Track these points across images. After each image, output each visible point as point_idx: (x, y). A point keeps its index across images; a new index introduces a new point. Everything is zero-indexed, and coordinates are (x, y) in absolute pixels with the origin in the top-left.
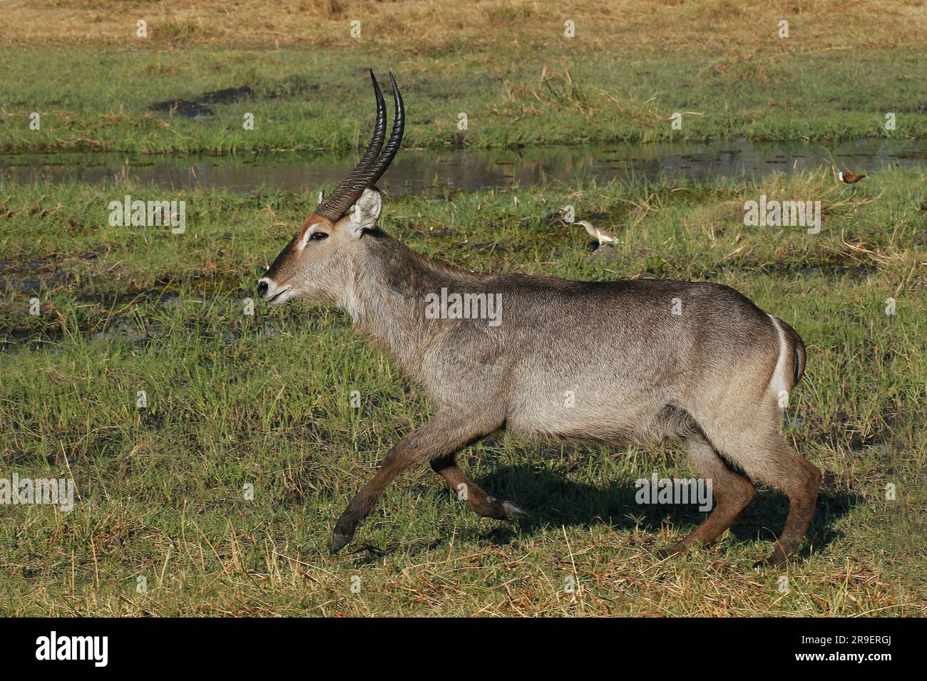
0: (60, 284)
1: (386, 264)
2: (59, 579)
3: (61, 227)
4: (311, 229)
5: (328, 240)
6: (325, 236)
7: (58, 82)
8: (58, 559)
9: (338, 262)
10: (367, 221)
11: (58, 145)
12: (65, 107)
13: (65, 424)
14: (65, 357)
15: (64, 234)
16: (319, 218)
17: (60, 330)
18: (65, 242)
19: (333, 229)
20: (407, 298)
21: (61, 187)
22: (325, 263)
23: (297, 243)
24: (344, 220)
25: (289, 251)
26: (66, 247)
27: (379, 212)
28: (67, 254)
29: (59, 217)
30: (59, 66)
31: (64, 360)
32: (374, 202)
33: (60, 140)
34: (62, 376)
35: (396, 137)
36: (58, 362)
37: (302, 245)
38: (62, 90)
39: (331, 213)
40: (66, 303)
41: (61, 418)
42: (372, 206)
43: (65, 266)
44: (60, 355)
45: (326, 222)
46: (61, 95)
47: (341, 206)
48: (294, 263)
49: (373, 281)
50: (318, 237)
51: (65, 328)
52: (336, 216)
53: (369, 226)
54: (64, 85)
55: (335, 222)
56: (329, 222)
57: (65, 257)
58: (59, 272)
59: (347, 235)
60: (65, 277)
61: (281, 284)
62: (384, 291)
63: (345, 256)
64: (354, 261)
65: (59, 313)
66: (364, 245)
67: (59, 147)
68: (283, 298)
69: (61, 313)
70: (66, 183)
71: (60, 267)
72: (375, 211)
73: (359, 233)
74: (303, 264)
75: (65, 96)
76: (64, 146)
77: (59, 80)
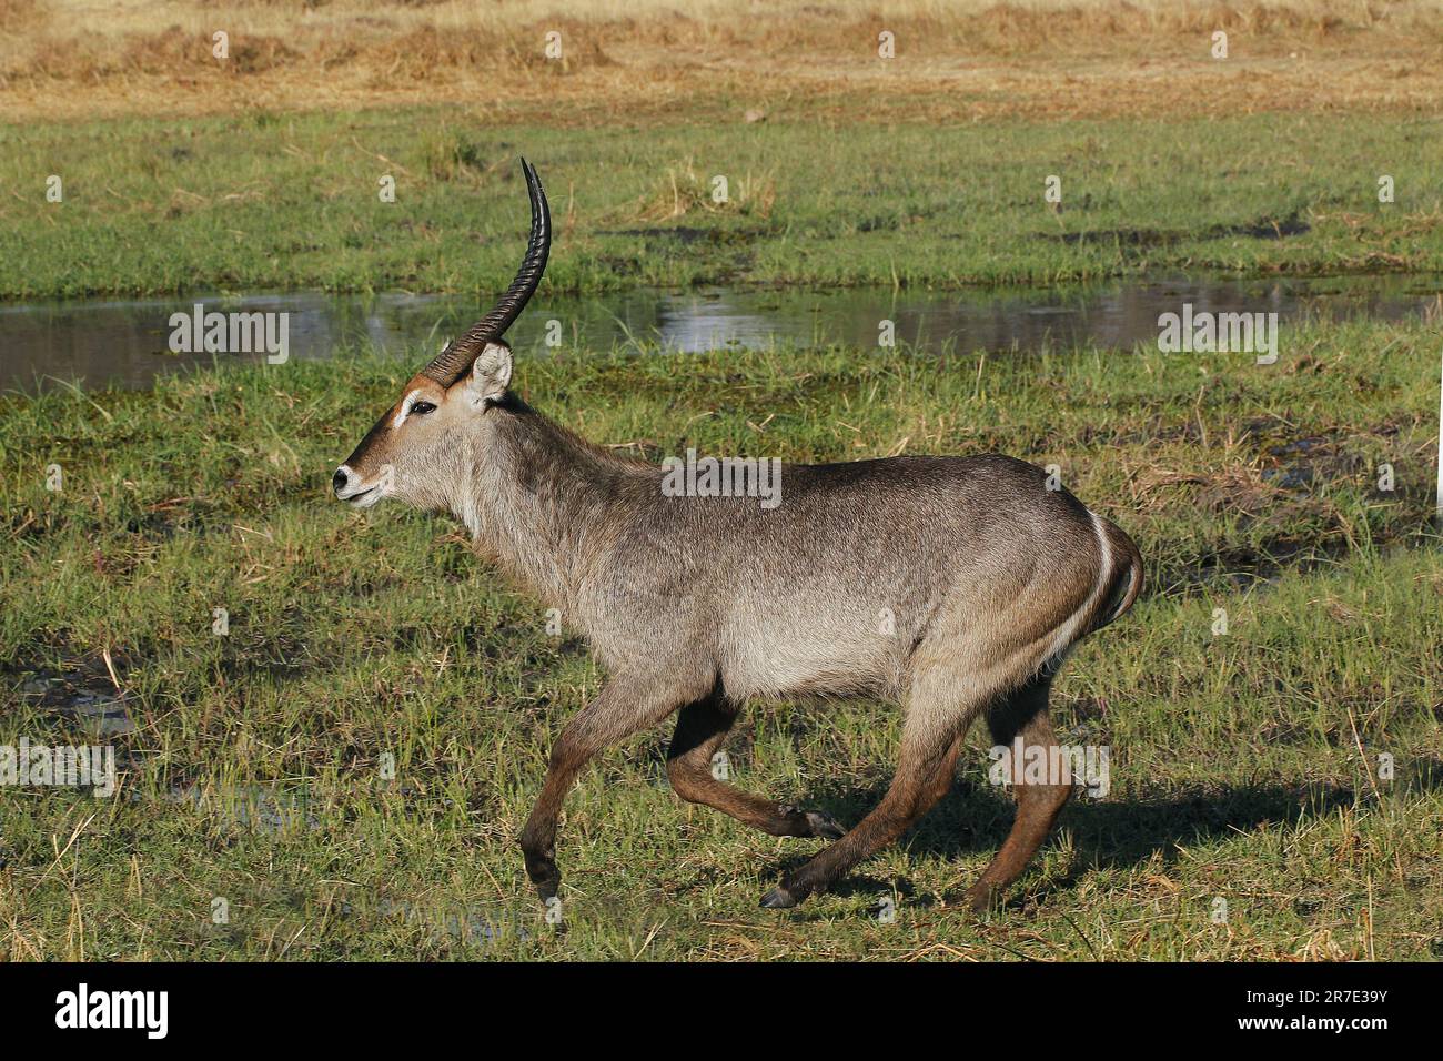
0: (1343, 473)
1: (518, 449)
2: (1348, 917)
3: (1344, 387)
4: (412, 397)
5: (436, 414)
6: (432, 407)
7: (1341, 169)
8: (1346, 887)
9: (450, 447)
10: (493, 389)
11: (1340, 263)
12: (1351, 206)
13: (1352, 685)
14: (1350, 583)
15: (1349, 398)
16: (424, 381)
17: (1344, 542)
18: (1350, 410)
19: (445, 398)
20: (544, 499)
21: (1345, 326)
22: (433, 448)
23: (394, 417)
24: (459, 385)
25: (380, 429)
26: (1352, 416)
27: (508, 377)
28: (1353, 427)
29: (1341, 372)
30: (1343, 145)
31: (1349, 589)
32: (501, 363)
33: (1342, 256)
34: (1346, 611)
35: (536, 262)
36: (1341, 591)
37: (399, 420)
38: (1347, 182)
39: (441, 374)
40: (1352, 501)
41: (1348, 676)
42: (498, 368)
43: (1351, 445)
44: (1344, 580)
45: (434, 386)
46: (1344, 190)
47: (457, 364)
48: (387, 447)
49: (497, 475)
50: (421, 408)
51: (1350, 539)
52: (449, 379)
53: (495, 397)
54: (1350, 173)
55: (447, 387)
56: (438, 387)
57: (1349, 432)
58: (1341, 454)
59: (465, 408)
60: (1350, 462)
61: (366, 479)
62: (514, 489)
63: (459, 438)
64: (473, 447)
65: (1341, 518)
66: (489, 424)
67: (1342, 267)
68: (369, 499)
69: (1345, 517)
70: (1352, 320)
71: (1343, 448)
72: (504, 376)
73: (481, 406)
74: (399, 449)
75: (1352, 190)
76: (1348, 265)
77: (1344, 167)
